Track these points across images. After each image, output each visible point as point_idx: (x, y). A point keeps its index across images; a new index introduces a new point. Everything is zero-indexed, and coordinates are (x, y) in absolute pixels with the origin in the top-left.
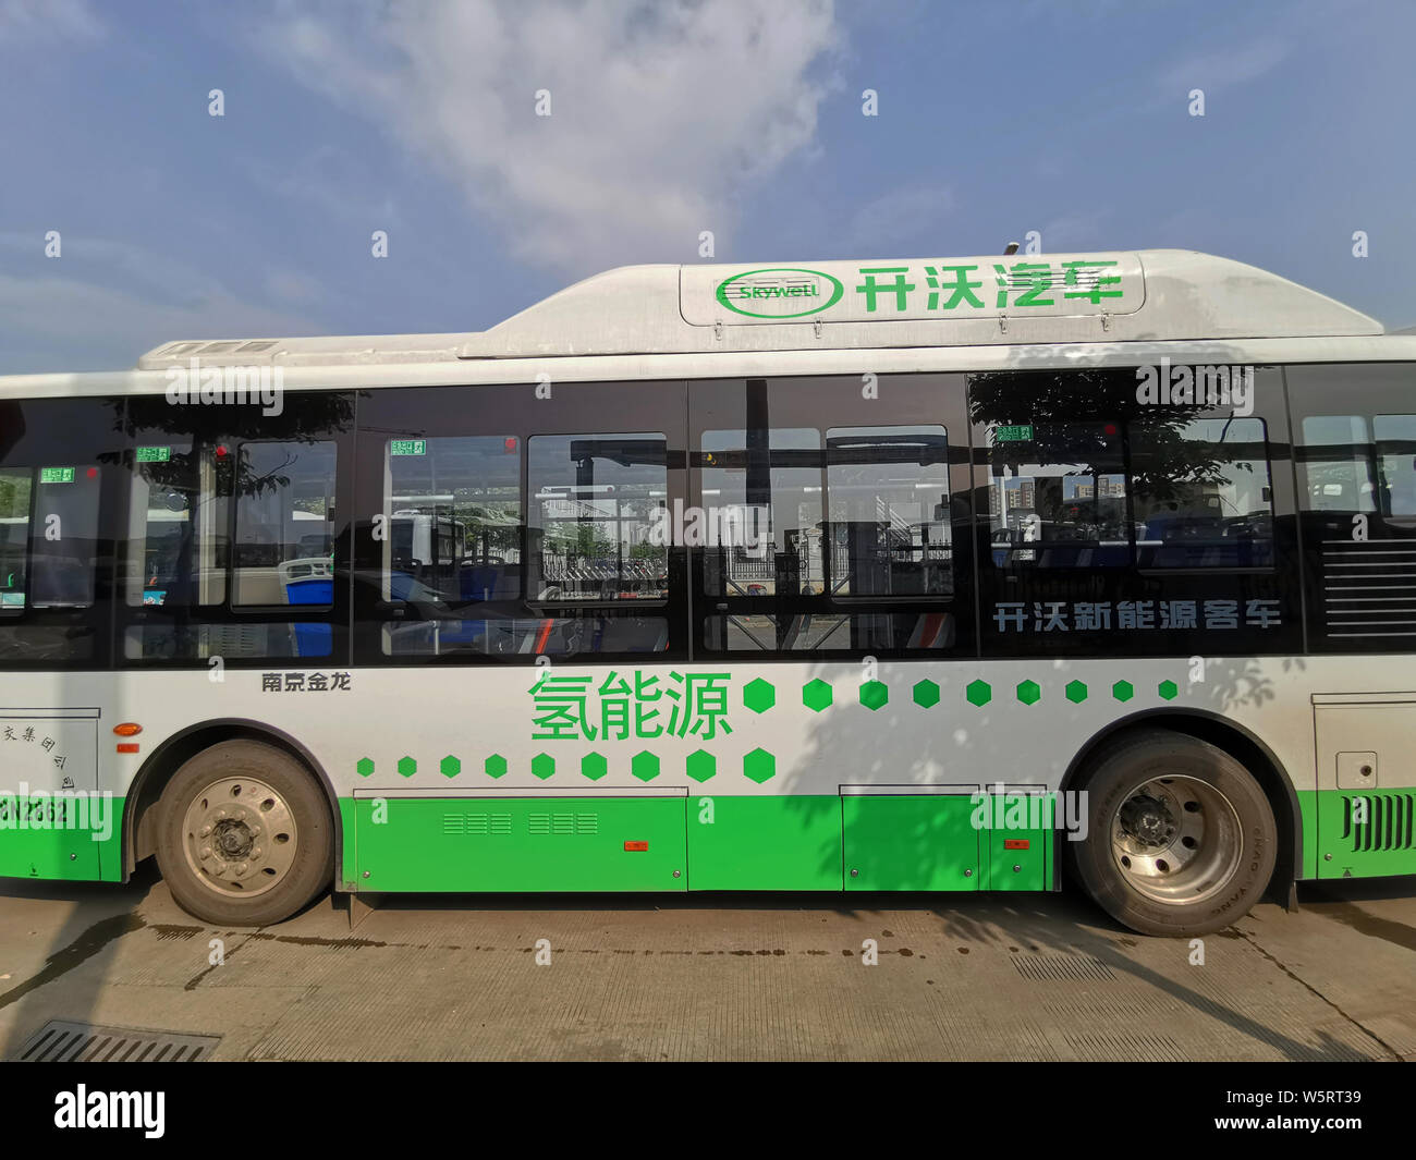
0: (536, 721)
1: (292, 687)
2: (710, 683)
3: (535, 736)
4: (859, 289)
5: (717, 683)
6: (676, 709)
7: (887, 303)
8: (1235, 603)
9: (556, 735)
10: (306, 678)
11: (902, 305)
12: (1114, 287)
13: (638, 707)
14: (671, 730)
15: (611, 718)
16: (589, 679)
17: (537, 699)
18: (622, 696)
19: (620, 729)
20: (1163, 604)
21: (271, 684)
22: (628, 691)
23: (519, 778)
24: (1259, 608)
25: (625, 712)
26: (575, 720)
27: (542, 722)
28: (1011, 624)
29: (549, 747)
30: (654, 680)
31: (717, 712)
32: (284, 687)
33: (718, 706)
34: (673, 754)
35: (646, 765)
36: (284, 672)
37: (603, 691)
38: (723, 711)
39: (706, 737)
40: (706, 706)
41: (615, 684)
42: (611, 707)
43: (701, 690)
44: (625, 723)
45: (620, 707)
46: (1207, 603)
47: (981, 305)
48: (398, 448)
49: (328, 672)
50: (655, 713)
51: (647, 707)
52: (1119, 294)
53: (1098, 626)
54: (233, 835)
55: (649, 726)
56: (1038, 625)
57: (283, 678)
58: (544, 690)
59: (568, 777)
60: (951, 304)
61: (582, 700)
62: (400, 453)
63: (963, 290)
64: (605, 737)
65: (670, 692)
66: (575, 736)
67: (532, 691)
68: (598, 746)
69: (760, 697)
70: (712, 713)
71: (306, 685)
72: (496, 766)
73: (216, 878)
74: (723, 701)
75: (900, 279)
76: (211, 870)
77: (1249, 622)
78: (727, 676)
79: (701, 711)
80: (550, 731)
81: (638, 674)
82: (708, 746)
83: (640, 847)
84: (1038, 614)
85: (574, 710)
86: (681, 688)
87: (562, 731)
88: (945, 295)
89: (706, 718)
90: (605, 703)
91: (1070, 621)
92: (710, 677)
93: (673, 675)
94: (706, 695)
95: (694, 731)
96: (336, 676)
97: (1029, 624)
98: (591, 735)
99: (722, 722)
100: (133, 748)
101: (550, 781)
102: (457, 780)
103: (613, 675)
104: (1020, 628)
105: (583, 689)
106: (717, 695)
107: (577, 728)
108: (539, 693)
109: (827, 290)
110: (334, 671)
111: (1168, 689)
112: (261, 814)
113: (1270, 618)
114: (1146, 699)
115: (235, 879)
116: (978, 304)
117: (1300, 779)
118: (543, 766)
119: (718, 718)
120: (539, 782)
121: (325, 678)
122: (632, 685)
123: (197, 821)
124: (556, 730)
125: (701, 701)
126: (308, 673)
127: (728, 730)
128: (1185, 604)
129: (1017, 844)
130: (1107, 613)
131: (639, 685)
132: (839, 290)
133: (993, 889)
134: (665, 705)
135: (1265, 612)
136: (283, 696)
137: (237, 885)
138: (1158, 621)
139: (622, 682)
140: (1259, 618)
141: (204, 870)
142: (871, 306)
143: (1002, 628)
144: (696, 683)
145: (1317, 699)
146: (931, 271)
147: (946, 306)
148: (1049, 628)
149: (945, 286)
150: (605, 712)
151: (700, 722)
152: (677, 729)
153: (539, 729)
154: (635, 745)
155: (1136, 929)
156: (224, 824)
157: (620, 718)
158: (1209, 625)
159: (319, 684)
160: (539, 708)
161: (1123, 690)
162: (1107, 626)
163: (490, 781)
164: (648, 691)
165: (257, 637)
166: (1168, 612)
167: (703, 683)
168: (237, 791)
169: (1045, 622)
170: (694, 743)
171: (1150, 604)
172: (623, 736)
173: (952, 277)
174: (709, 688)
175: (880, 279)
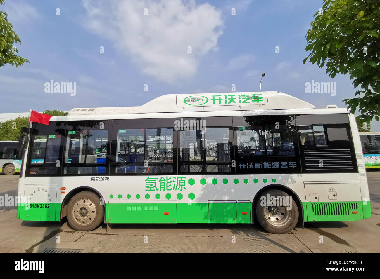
0: (146, 187)
1: (97, 180)
2: (181, 179)
3: (146, 190)
4: (212, 100)
5: (183, 179)
6: (175, 184)
7: (217, 102)
8: (287, 163)
9: (150, 190)
10: (100, 178)
11: (220, 103)
12: (261, 99)
13: (167, 184)
14: (174, 189)
15: (161, 186)
16: (157, 178)
17: (147, 182)
18: (164, 182)
19: (163, 189)
20: (272, 163)
21: (93, 179)
22: (165, 181)
23: (143, 199)
24: (292, 164)
25: (164, 185)
26: (154, 187)
27: (147, 187)
28: (242, 167)
29: (149, 192)
30: (170, 178)
31: (183, 185)
32: (96, 180)
33: (183, 184)
34: (174, 194)
35: (168, 196)
36: (96, 177)
37: (160, 181)
38: (184, 185)
39: (181, 190)
40: (181, 184)
41: (162, 179)
42: (161, 184)
43: (180, 181)
44: (164, 187)
45: (163, 184)
46: (281, 163)
47: (236, 103)
48: (120, 131)
49: (105, 177)
50: (170, 185)
51: (169, 184)
52: (263, 101)
53: (260, 167)
54: (83, 211)
55: (169, 188)
56: (248, 167)
57: (96, 178)
58: (148, 180)
59: (153, 199)
60: (230, 103)
61: (156, 183)
62: (121, 132)
63: (232, 100)
64: (160, 190)
65: (173, 181)
66: (154, 190)
67: (146, 181)
68: (159, 192)
69: (192, 182)
70: (182, 185)
71: (100, 179)
72: (138, 196)
73: (79, 220)
74: (184, 183)
75: (220, 98)
76: (78, 219)
77: (290, 167)
78: (185, 178)
79: (180, 185)
80: (149, 189)
81: (167, 177)
82: (181, 192)
83: (167, 214)
84: (248, 165)
85: (154, 185)
86: (176, 180)
87: (151, 189)
88: (228, 101)
89: (181, 186)
90: (160, 183)
91: (254, 166)
92: (182, 178)
93: (174, 177)
94: (181, 182)
95: (178, 189)
96: (106, 177)
97: (246, 167)
98: (157, 190)
99: (184, 187)
100: (64, 193)
101: (149, 199)
102: (130, 199)
103: (162, 177)
104: (244, 168)
105: (156, 180)
106: (183, 182)
107: (155, 188)
108: (147, 181)
109: (205, 100)
110: (106, 176)
111: (274, 180)
112: (89, 207)
113: (294, 166)
114: (270, 183)
115: (83, 221)
116: (235, 102)
117: (302, 200)
118: (148, 196)
119: (183, 186)
120: (146, 200)
121: (104, 178)
122: (166, 180)
123: (76, 208)
124: (150, 189)
125: (180, 183)
126: (101, 177)
127: (185, 189)
128: (277, 163)
129: (245, 213)
130: (261, 165)
131: (167, 180)
132: (208, 100)
133: (240, 223)
134: (172, 183)
135: (293, 165)
136: (95, 182)
137: (83, 222)
138: (272, 166)
139: (164, 179)
140: (292, 166)
141: (77, 219)
142: (214, 103)
143: (240, 168)
144: (179, 179)
145: (305, 183)
146: (226, 96)
147: (229, 103)
148: (250, 168)
149: (229, 99)
150: (160, 185)
151: (180, 187)
152: (175, 188)
153: (147, 189)
154: (166, 192)
155: (270, 232)
156: (82, 209)
157: (163, 186)
158: (282, 167)
159: (103, 179)
160: (147, 184)
161: (265, 181)
162: (262, 167)
163: (137, 199)
164: (169, 181)
165: (90, 169)
166: (274, 164)
167: (180, 179)
168: (84, 202)
169: (249, 166)
170: (178, 191)
171: (270, 163)
172: (164, 190)
173: (230, 97)
174: (181, 180)
175: (216, 98)
